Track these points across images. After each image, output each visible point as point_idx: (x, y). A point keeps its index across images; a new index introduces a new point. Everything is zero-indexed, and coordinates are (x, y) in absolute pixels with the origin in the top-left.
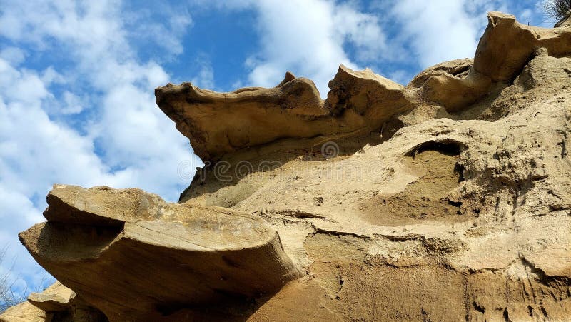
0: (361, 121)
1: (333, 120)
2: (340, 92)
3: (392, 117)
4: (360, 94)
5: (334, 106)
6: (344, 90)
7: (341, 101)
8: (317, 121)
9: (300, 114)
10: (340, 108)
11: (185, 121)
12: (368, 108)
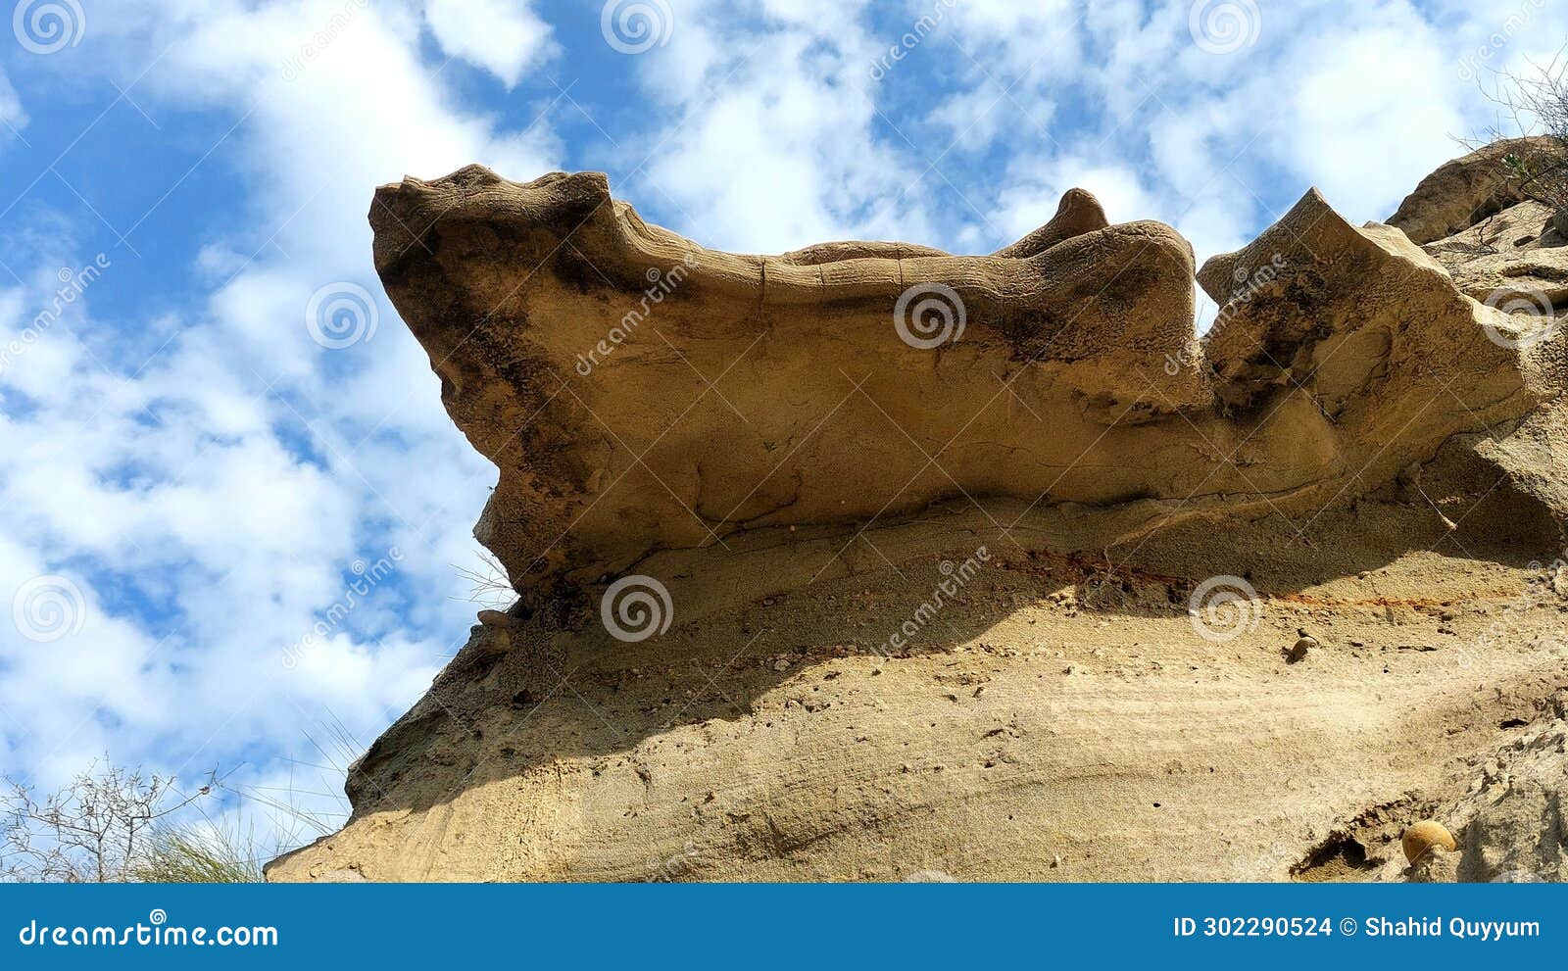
0: (1328, 448)
1: (1220, 431)
2: (1285, 313)
3: (1448, 440)
4: (1368, 327)
5: (1232, 370)
6: (1306, 302)
7: (1277, 350)
8: (1154, 431)
9: (1092, 390)
10: (1258, 384)
11: (514, 374)
12: (1365, 392)
